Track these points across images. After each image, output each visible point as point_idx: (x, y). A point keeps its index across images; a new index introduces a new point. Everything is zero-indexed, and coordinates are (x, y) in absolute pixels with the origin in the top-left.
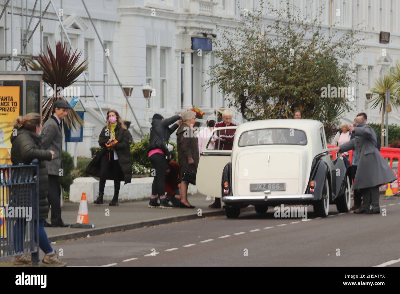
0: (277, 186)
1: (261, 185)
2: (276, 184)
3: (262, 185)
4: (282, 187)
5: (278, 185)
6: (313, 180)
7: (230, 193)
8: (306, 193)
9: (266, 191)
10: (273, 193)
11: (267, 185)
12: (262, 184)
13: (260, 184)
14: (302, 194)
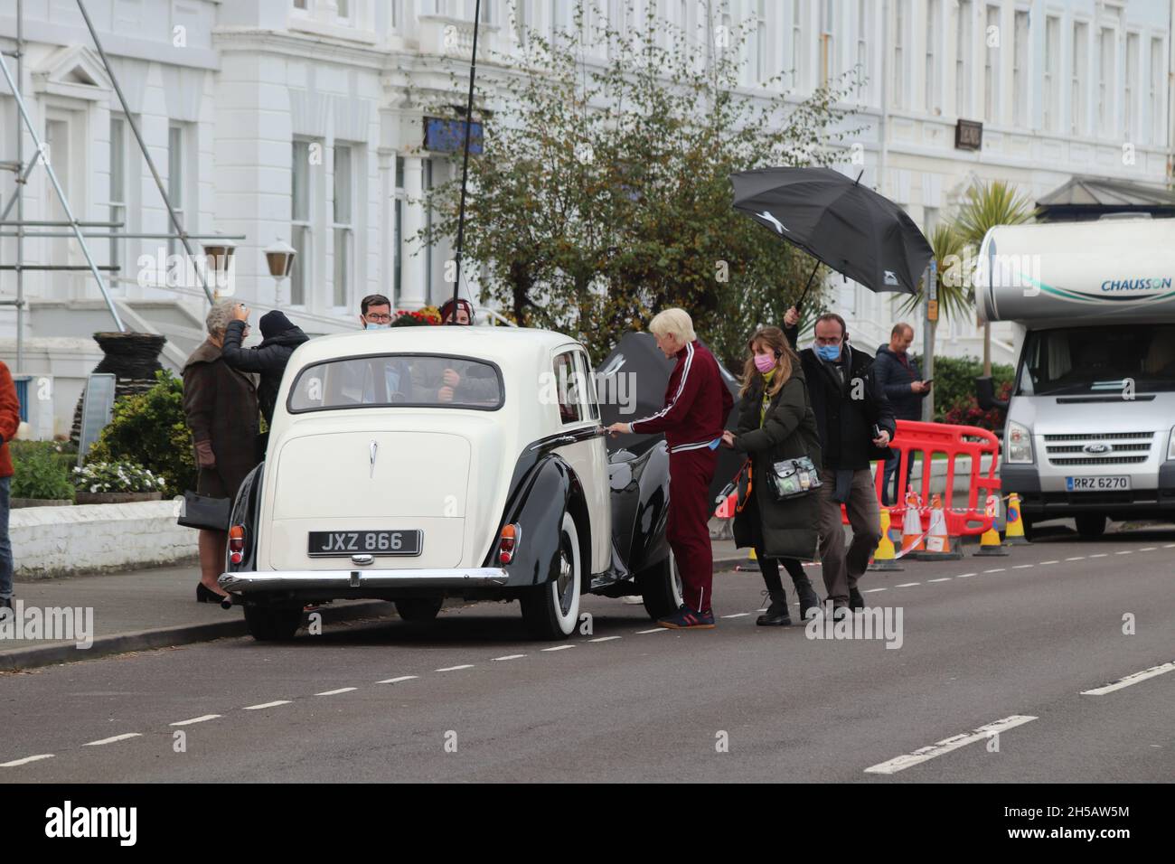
0: (393, 541)
1: (344, 535)
2: (390, 533)
3: (347, 536)
4: (409, 543)
5: (396, 538)
6: (513, 521)
7: (249, 561)
8: (485, 564)
9: (355, 557)
10: (379, 561)
11: (362, 534)
12: (347, 533)
13: (340, 533)
14: (474, 566)
